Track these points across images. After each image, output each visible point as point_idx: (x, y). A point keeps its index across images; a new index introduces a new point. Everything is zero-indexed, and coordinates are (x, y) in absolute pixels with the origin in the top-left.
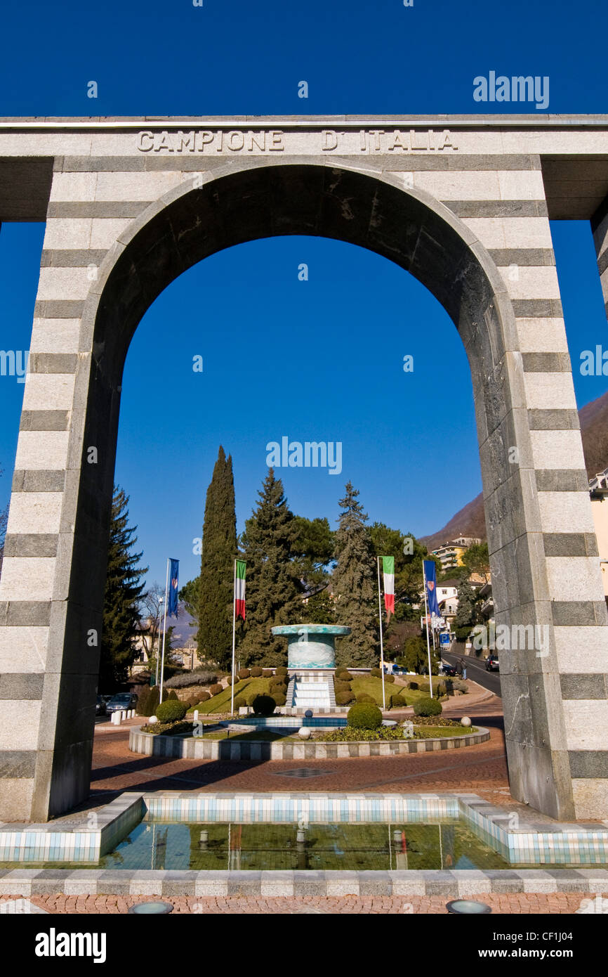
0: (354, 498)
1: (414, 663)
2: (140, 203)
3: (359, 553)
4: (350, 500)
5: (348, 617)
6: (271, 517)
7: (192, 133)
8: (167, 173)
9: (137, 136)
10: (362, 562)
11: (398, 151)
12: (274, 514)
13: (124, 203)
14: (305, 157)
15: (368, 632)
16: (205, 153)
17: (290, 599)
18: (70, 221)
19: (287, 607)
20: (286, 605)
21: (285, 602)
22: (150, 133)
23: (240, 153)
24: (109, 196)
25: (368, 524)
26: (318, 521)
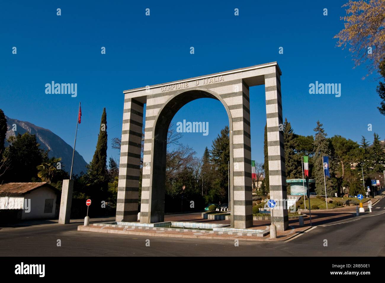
0: (320, 127)
1: (353, 193)
2: (162, 104)
3: (323, 149)
4: (319, 128)
5: (320, 175)
6: (286, 137)
7: (171, 86)
8: (166, 96)
9: (161, 88)
10: (325, 153)
11: (211, 83)
12: (287, 136)
13: (159, 105)
14: (192, 88)
15: (329, 181)
16: (173, 90)
17: (295, 169)
18: (150, 110)
19: (294, 172)
20: (293, 171)
21: (293, 170)
22: (163, 87)
23: (180, 89)
24: (156, 103)
25: (327, 137)
26: (309, 137)
